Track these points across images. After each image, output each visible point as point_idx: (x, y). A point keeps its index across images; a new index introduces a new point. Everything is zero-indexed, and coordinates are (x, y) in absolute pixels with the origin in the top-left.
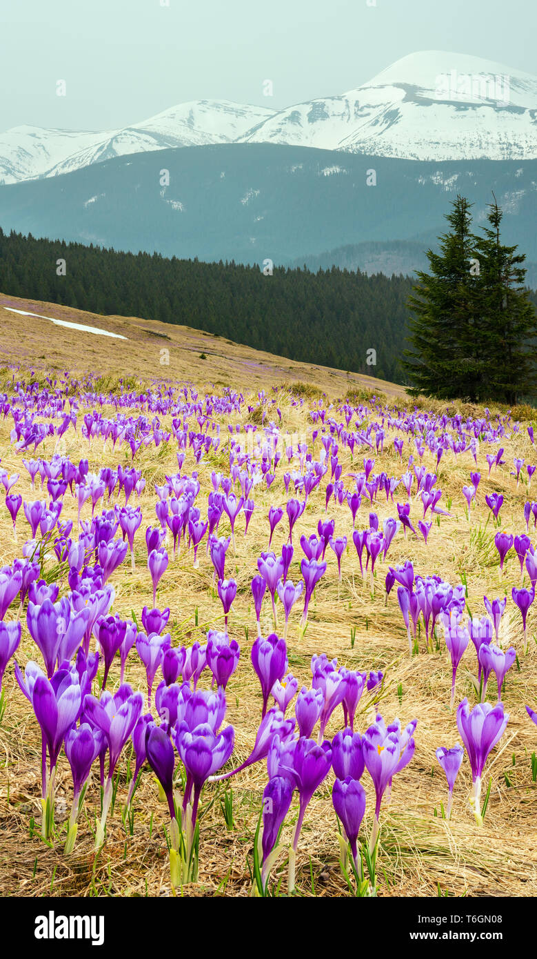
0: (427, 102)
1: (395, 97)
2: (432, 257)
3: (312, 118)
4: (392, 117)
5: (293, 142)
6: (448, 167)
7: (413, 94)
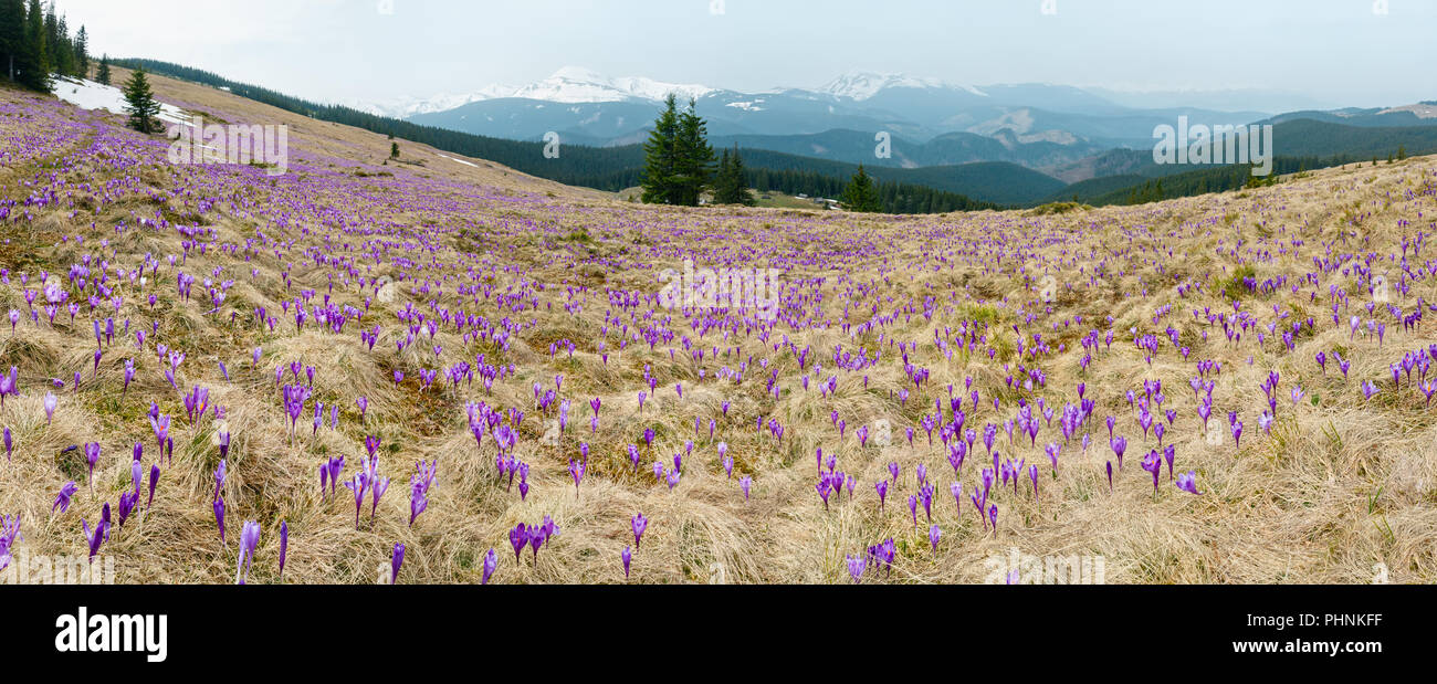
0: (569, 83)
1: (560, 82)
2: (658, 122)
3: (533, 89)
4: (559, 88)
5: (527, 97)
6: (576, 105)
7: (565, 80)
